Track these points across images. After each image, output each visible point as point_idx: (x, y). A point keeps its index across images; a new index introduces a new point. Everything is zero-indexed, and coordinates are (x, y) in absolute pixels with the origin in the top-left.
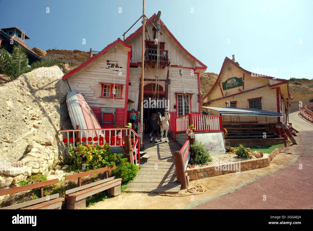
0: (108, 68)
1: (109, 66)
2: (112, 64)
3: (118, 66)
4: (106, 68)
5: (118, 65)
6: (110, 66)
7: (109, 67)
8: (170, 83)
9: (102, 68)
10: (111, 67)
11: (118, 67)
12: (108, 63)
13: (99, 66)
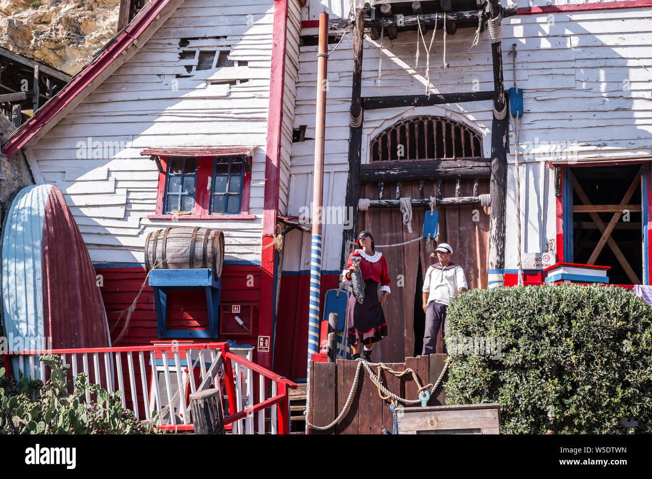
0: (185, 73)
1: (188, 62)
2: (202, 53)
3: (229, 58)
4: (178, 76)
5: (228, 53)
6: (194, 61)
7: (189, 68)
8: (520, 113)
9: (158, 79)
10: (198, 69)
11: (231, 64)
12: (186, 49)
13: (147, 70)
